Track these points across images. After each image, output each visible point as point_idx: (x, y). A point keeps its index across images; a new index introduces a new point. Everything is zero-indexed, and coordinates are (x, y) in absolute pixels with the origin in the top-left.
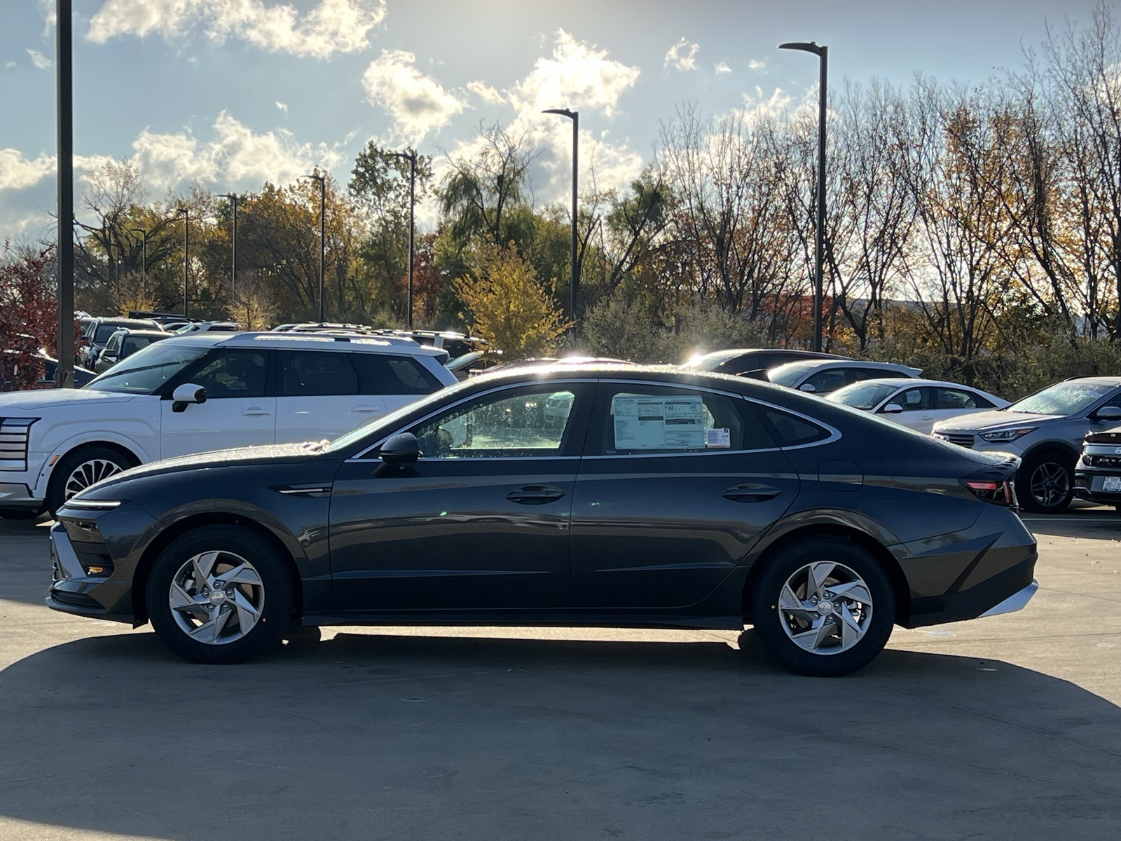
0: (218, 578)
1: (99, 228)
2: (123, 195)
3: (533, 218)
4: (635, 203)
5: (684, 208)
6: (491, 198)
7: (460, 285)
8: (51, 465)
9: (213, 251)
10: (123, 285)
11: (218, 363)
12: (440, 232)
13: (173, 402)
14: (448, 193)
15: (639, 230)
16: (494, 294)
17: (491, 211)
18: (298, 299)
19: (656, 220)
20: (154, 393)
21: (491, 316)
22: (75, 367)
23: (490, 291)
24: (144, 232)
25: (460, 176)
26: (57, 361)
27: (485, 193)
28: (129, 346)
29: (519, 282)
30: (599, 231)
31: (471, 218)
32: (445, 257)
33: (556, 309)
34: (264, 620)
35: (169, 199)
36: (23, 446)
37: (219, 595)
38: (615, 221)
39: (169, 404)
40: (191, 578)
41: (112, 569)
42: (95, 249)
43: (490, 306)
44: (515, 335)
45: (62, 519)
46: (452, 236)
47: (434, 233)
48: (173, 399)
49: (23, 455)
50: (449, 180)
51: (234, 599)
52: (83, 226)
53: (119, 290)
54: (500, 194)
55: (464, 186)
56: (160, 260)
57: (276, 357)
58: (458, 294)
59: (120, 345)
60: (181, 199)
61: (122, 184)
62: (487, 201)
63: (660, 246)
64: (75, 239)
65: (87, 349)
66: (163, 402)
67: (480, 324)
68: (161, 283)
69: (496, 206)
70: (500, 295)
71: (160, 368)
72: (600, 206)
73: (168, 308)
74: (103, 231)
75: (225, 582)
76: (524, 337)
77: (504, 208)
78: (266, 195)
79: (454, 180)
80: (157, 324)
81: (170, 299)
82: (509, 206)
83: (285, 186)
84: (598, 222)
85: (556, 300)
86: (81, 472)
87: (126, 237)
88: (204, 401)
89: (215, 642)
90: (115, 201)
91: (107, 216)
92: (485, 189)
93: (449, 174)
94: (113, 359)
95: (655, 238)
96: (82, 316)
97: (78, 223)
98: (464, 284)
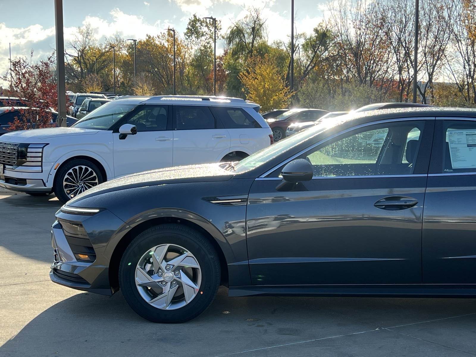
0: (168, 263)
1: (76, 56)
2: (86, 41)
3: (268, 47)
4: (315, 38)
5: (339, 40)
6: (249, 38)
7: (242, 76)
8: (55, 169)
9: (126, 65)
10: (87, 80)
11: (142, 113)
12: (225, 54)
13: (119, 134)
14: (230, 36)
15: (317, 51)
16: (257, 79)
17: (249, 44)
18: (163, 85)
19: (324, 46)
20: (109, 129)
21: (256, 90)
22: (67, 116)
23: (256, 78)
24: (96, 57)
25: (235, 28)
26: (58, 113)
27: (246, 36)
28: (92, 107)
29: (269, 74)
30: (298, 51)
31: (240, 47)
32: (228, 65)
33: (287, 86)
34: (202, 293)
35: (106, 42)
36: (40, 159)
37: (169, 275)
38: (305, 47)
39: (117, 135)
40: (150, 263)
41: (95, 257)
42: (75, 65)
43: (256, 85)
44: (267, 99)
45: (60, 219)
46: (232, 55)
47: (223, 55)
48: (119, 132)
49: (40, 164)
50: (230, 30)
51: (180, 278)
52: (69, 55)
53: (85, 82)
54: (253, 35)
55: (237, 32)
56: (103, 69)
57: (172, 109)
58: (241, 80)
59: (88, 106)
60: (111, 42)
61: (85, 36)
62: (247, 39)
63: (326, 58)
64: (65, 61)
65: (73, 108)
66: (114, 134)
67: (251, 94)
68: (103, 80)
69: (251, 41)
70: (261, 80)
71: (111, 116)
72: (299, 40)
73: (107, 90)
74: (78, 57)
75: (174, 266)
76: (272, 99)
77: (255, 42)
78: (147, 40)
79: (232, 30)
80: (104, 96)
81: (108, 86)
82: (257, 41)
83: (155, 36)
84: (298, 48)
85: (286, 82)
86: (71, 173)
87: (88, 60)
88: (136, 133)
89: (167, 308)
90: (82, 44)
91: (79, 50)
92: (246, 33)
93: (230, 27)
94: (85, 112)
95: (324, 54)
96: (69, 93)
97: (67, 54)
98: (244, 75)
